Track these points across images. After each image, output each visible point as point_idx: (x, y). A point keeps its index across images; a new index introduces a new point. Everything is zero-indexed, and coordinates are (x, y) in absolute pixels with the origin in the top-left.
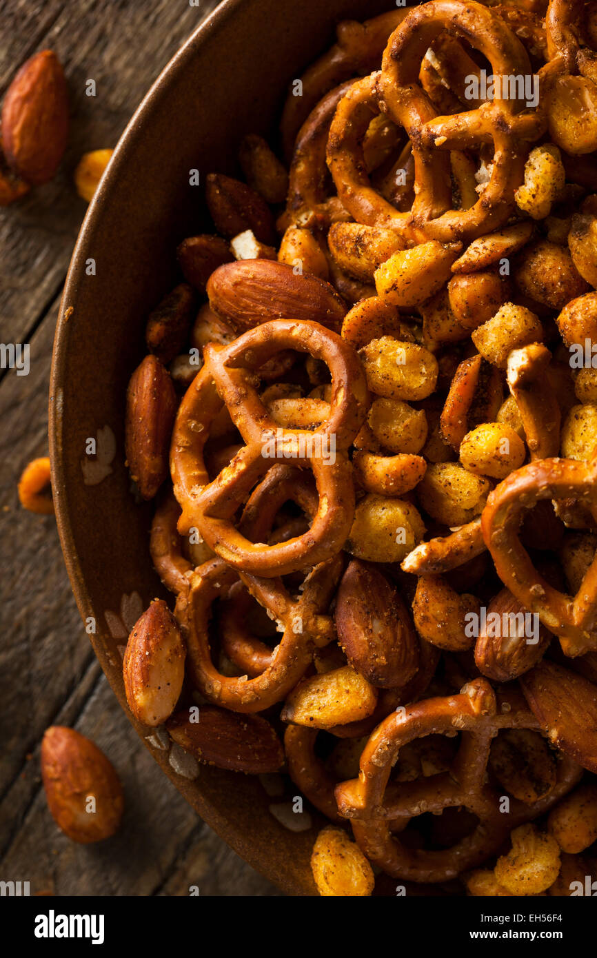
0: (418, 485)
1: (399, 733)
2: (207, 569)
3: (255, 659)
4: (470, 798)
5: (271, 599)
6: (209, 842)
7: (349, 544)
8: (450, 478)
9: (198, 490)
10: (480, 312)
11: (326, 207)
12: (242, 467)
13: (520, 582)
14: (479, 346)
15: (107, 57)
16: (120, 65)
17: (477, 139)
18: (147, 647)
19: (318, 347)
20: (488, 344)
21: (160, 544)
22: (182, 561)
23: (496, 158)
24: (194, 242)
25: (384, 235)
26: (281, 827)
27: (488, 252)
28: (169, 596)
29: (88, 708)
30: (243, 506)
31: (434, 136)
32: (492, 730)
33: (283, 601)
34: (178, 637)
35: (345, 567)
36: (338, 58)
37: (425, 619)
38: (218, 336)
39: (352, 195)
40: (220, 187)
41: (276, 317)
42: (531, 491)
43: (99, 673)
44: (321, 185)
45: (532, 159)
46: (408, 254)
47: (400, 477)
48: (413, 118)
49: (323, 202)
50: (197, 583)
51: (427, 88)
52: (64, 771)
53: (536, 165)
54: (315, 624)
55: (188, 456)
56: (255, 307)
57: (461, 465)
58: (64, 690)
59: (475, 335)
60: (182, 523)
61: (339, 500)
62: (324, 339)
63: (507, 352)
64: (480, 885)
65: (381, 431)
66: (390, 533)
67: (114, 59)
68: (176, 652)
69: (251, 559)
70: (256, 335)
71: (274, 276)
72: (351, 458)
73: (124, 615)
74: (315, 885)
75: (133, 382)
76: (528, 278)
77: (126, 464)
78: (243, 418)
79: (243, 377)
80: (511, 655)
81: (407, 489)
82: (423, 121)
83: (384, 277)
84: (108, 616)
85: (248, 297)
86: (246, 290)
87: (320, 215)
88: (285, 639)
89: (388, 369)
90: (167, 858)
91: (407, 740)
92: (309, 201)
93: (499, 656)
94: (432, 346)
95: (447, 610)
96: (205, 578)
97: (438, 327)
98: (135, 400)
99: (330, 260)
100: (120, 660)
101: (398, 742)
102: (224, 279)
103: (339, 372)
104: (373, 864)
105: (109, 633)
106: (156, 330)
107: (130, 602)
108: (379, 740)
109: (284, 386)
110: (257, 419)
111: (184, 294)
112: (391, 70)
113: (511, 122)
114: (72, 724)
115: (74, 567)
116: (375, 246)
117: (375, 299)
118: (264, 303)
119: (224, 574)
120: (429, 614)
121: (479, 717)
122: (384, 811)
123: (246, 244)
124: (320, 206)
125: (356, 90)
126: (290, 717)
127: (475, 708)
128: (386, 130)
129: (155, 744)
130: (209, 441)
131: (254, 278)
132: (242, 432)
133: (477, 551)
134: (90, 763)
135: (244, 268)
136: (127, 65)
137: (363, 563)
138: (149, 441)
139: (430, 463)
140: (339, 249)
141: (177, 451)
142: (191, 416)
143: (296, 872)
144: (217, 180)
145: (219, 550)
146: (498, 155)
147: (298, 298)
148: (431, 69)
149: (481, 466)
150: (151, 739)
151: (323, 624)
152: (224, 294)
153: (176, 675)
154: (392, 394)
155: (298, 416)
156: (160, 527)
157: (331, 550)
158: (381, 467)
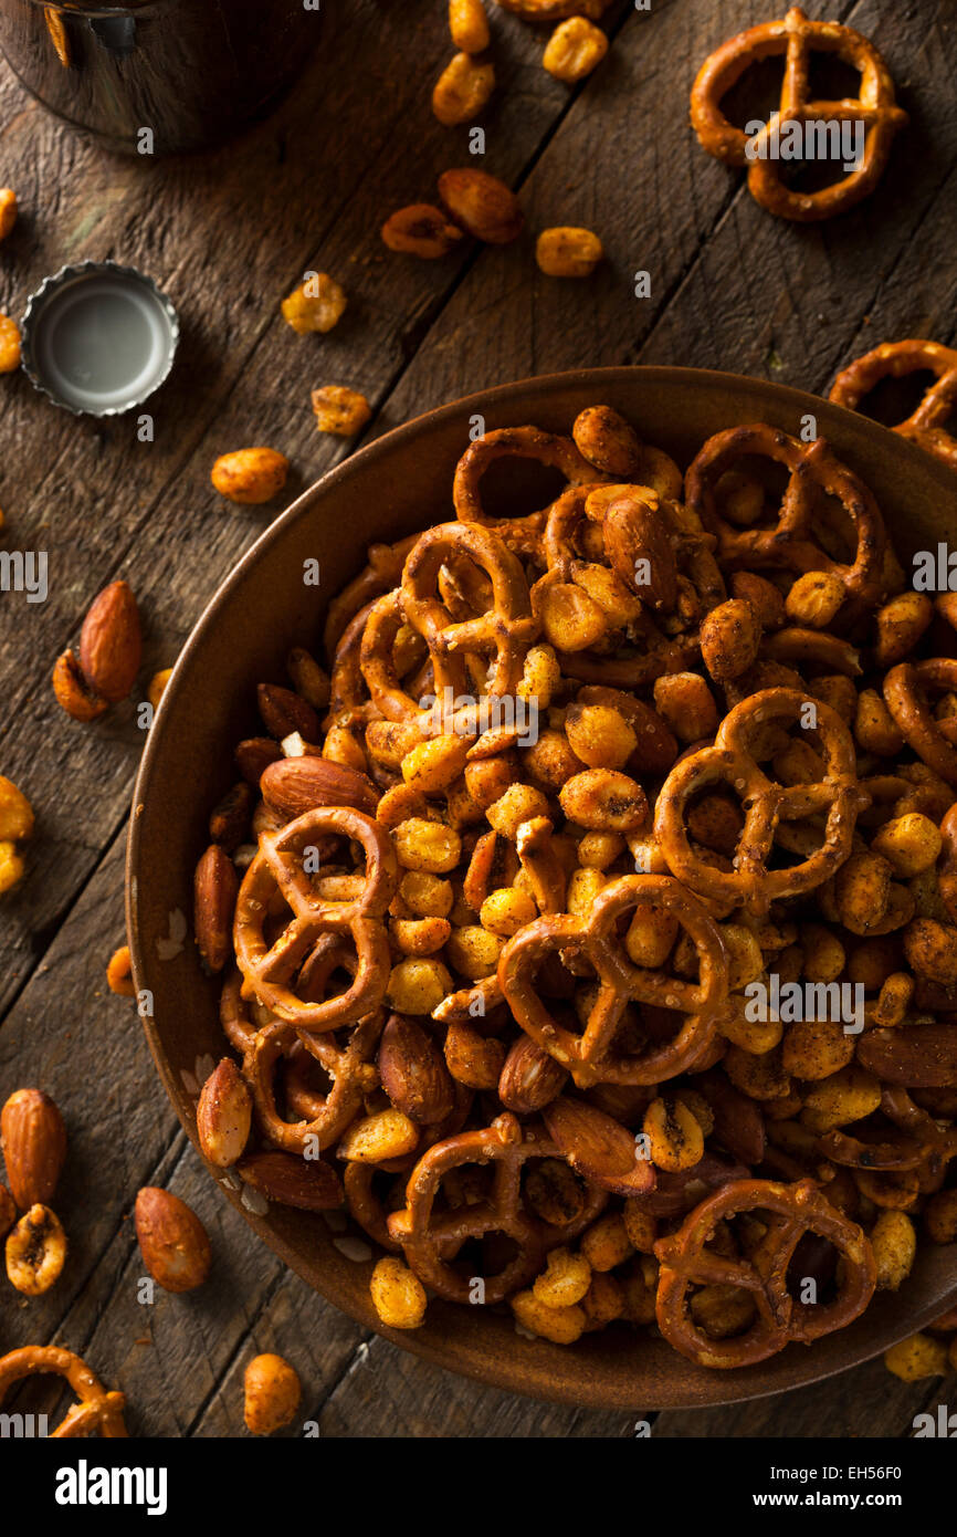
0: (445, 945)
1: (437, 1163)
2: (268, 1030)
3: (314, 1108)
4: (507, 1221)
5: (322, 1051)
6: (291, 1288)
7: (388, 999)
8: (473, 938)
9: (257, 959)
10: (491, 793)
11: (363, 709)
12: (293, 937)
13: (533, 1023)
14: (492, 822)
15: (174, 585)
16: (186, 591)
17: (483, 643)
18: (217, 1097)
19: (353, 829)
20: (499, 819)
21: (229, 1011)
22: (248, 1025)
23: (499, 658)
24: (248, 744)
25: (410, 730)
26: (344, 1258)
27: (496, 740)
28: (237, 1056)
29: (177, 1171)
30: (298, 972)
31: (448, 642)
32: (520, 1157)
33: (333, 1052)
34: (244, 1089)
35: (386, 1020)
36: (370, 577)
37: (455, 1060)
38: (273, 826)
39: (383, 697)
40: (269, 696)
41: (320, 805)
42: (536, 943)
43: (185, 1140)
44: (359, 690)
45: (529, 658)
46: (429, 745)
47: (426, 938)
48: (429, 627)
49: (361, 704)
50: (261, 1042)
51: (447, 602)
52: (155, 1225)
53: (532, 662)
54: (361, 1070)
55: (248, 930)
56: (301, 798)
57: (482, 927)
58: (154, 1155)
59: (488, 813)
60: (245, 989)
61: (375, 959)
62: (359, 821)
63: (516, 826)
64: (522, 1303)
65: (411, 899)
66: (422, 986)
67: (180, 587)
68: (242, 1102)
69: (303, 1016)
70: (302, 822)
71: (315, 770)
72: (386, 924)
73: (198, 1074)
74: (374, 1306)
75: (199, 868)
76: (533, 761)
77: (196, 941)
78: (294, 895)
79: (293, 859)
80: (530, 1088)
81: (434, 948)
82: (438, 629)
83: (409, 766)
84: (184, 1075)
85: (295, 789)
86: (293, 783)
87: (358, 716)
88: (336, 1086)
89: (417, 846)
90: (253, 1305)
91: (445, 1169)
92: (349, 704)
93: (520, 1090)
94: (455, 827)
95: (473, 1052)
96: (267, 1038)
97: (459, 808)
98: (201, 884)
99: (368, 756)
100: (194, 1111)
101: (437, 1171)
102: (274, 775)
103: (372, 850)
104: (425, 1286)
105: (185, 1089)
106: (218, 823)
107: (201, 1062)
108: (421, 1170)
109: (332, 867)
110: (305, 895)
111: (242, 790)
112: (410, 586)
113: (510, 626)
114: (163, 1185)
115: (152, 1032)
116: (402, 741)
117: (403, 786)
118: (309, 794)
119: (284, 1032)
120: (459, 1057)
121: (506, 1146)
122: (429, 1235)
123: (294, 744)
124: (358, 708)
125: (383, 605)
126: (344, 1155)
127: (503, 1139)
128: (414, 639)
129: (228, 1185)
130: (267, 918)
131: (299, 773)
132: (293, 906)
133: (497, 1000)
134: (179, 1218)
135: (291, 764)
136: (193, 591)
137: (402, 1016)
138: (213, 919)
139: (456, 927)
140: (374, 745)
141: (239, 927)
142: (250, 896)
143: (357, 1295)
144: (266, 689)
145: (277, 1010)
146: (501, 655)
147: (338, 788)
148: (448, 584)
149: (498, 926)
150: (225, 1181)
151: (368, 1071)
152: (275, 787)
153: (243, 1121)
154: (421, 867)
155: (341, 891)
156: (228, 995)
157: (371, 1004)
158: (410, 930)
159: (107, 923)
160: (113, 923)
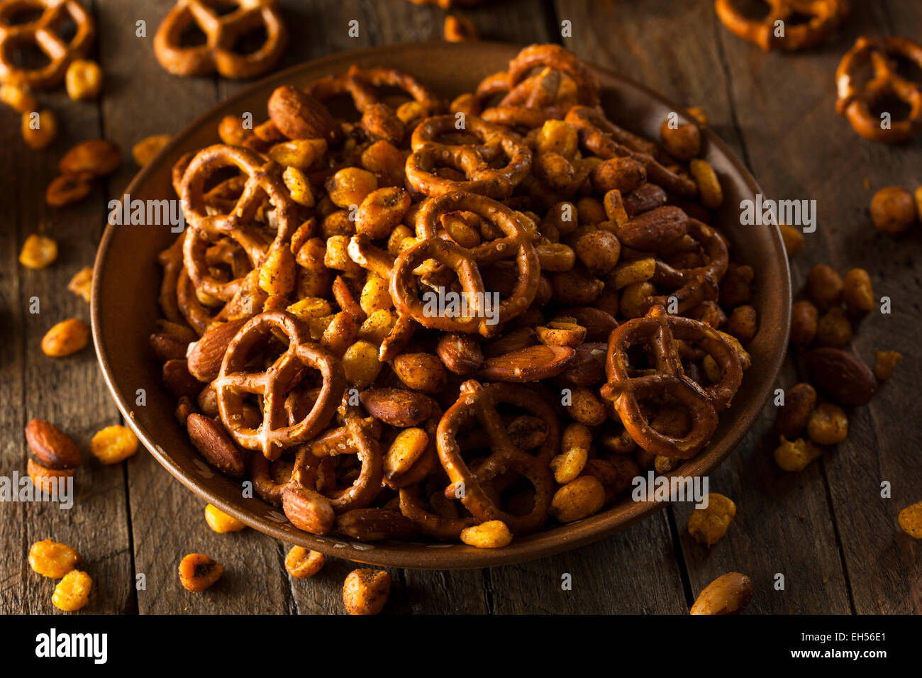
9: (260, 431)
12: (271, 395)
14: (332, 266)
15: (66, 411)
16: (75, 409)
17: (255, 196)
23: (270, 192)
31: (238, 215)
36: (170, 267)
54: (365, 421)
55: (244, 429)
56: (219, 350)
57: (370, 315)
59: (326, 263)
63: (346, 252)
66: (362, 355)
67: (70, 410)
82: (226, 220)
85: (212, 350)
88: (359, 446)
89: (302, 311)
93: (459, 355)
96: (299, 470)
101: (450, 431)
106: (182, 408)
113: (263, 170)
118: (221, 345)
119: (306, 458)
120: (411, 367)
121: (477, 393)
127: (472, 391)
129: (340, 547)
133: (407, 327)
136: (79, 407)
138: (219, 438)
141: (236, 434)
142: (230, 415)
144: (156, 335)
146: (270, 190)
149: (377, 302)
151: (368, 420)
154: (312, 315)
159: (162, 574)
160: (166, 573)
